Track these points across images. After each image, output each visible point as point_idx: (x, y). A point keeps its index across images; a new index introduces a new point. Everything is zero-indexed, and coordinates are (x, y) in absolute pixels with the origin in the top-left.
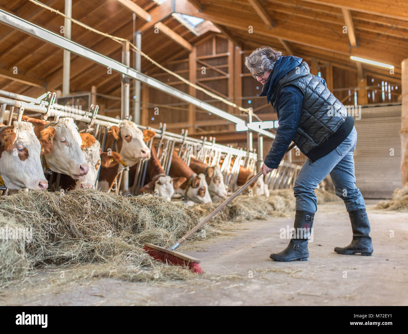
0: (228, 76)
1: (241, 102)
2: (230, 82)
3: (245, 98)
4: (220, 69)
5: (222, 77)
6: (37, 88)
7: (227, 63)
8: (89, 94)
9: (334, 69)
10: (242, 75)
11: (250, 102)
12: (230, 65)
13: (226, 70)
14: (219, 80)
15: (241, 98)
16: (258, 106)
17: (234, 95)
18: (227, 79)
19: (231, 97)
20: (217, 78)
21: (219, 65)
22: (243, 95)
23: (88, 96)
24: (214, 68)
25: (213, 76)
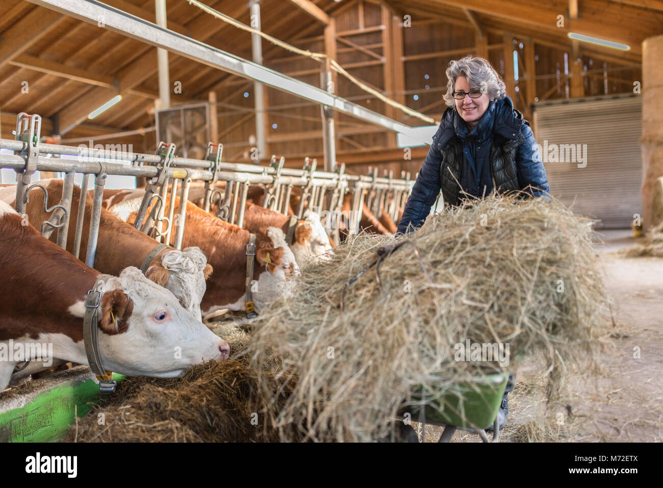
0: (384, 60)
1: (403, 99)
2: (387, 70)
3: (410, 92)
4: (371, 50)
5: (374, 62)
6: (103, 88)
7: (380, 41)
8: (206, 104)
9: (537, 48)
10: (403, 59)
11: (416, 98)
12: (386, 44)
13: (380, 52)
14: (370, 67)
15: (403, 92)
16: (429, 103)
17: (393, 87)
18: (382, 66)
19: (388, 91)
20: (367, 63)
21: (369, 44)
22: (406, 88)
23: (204, 108)
24: (362, 48)
25: (361, 61)
